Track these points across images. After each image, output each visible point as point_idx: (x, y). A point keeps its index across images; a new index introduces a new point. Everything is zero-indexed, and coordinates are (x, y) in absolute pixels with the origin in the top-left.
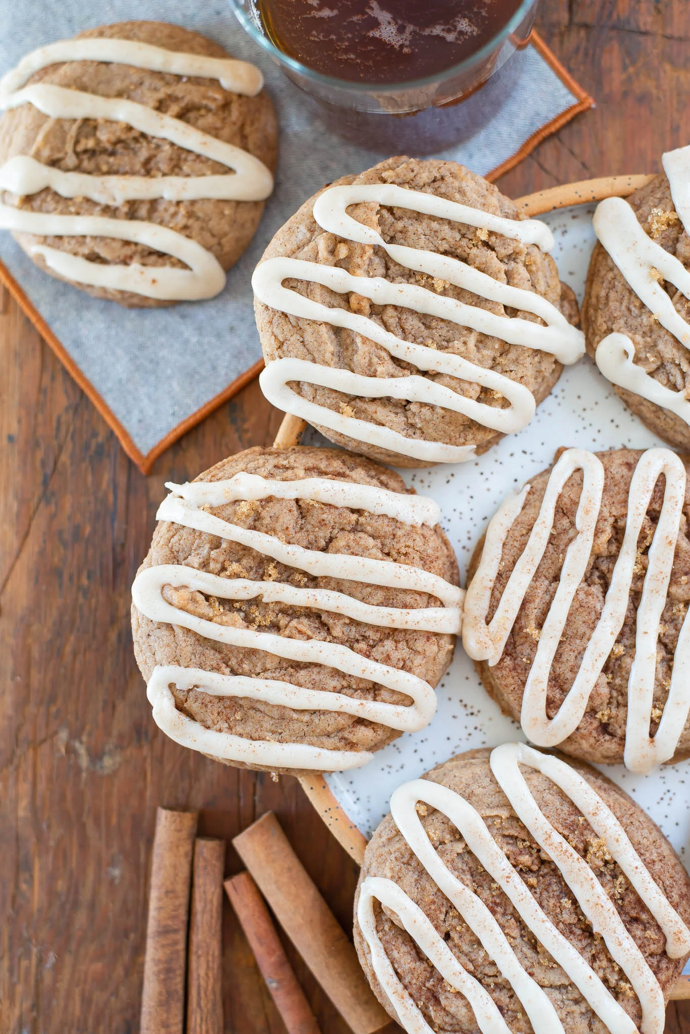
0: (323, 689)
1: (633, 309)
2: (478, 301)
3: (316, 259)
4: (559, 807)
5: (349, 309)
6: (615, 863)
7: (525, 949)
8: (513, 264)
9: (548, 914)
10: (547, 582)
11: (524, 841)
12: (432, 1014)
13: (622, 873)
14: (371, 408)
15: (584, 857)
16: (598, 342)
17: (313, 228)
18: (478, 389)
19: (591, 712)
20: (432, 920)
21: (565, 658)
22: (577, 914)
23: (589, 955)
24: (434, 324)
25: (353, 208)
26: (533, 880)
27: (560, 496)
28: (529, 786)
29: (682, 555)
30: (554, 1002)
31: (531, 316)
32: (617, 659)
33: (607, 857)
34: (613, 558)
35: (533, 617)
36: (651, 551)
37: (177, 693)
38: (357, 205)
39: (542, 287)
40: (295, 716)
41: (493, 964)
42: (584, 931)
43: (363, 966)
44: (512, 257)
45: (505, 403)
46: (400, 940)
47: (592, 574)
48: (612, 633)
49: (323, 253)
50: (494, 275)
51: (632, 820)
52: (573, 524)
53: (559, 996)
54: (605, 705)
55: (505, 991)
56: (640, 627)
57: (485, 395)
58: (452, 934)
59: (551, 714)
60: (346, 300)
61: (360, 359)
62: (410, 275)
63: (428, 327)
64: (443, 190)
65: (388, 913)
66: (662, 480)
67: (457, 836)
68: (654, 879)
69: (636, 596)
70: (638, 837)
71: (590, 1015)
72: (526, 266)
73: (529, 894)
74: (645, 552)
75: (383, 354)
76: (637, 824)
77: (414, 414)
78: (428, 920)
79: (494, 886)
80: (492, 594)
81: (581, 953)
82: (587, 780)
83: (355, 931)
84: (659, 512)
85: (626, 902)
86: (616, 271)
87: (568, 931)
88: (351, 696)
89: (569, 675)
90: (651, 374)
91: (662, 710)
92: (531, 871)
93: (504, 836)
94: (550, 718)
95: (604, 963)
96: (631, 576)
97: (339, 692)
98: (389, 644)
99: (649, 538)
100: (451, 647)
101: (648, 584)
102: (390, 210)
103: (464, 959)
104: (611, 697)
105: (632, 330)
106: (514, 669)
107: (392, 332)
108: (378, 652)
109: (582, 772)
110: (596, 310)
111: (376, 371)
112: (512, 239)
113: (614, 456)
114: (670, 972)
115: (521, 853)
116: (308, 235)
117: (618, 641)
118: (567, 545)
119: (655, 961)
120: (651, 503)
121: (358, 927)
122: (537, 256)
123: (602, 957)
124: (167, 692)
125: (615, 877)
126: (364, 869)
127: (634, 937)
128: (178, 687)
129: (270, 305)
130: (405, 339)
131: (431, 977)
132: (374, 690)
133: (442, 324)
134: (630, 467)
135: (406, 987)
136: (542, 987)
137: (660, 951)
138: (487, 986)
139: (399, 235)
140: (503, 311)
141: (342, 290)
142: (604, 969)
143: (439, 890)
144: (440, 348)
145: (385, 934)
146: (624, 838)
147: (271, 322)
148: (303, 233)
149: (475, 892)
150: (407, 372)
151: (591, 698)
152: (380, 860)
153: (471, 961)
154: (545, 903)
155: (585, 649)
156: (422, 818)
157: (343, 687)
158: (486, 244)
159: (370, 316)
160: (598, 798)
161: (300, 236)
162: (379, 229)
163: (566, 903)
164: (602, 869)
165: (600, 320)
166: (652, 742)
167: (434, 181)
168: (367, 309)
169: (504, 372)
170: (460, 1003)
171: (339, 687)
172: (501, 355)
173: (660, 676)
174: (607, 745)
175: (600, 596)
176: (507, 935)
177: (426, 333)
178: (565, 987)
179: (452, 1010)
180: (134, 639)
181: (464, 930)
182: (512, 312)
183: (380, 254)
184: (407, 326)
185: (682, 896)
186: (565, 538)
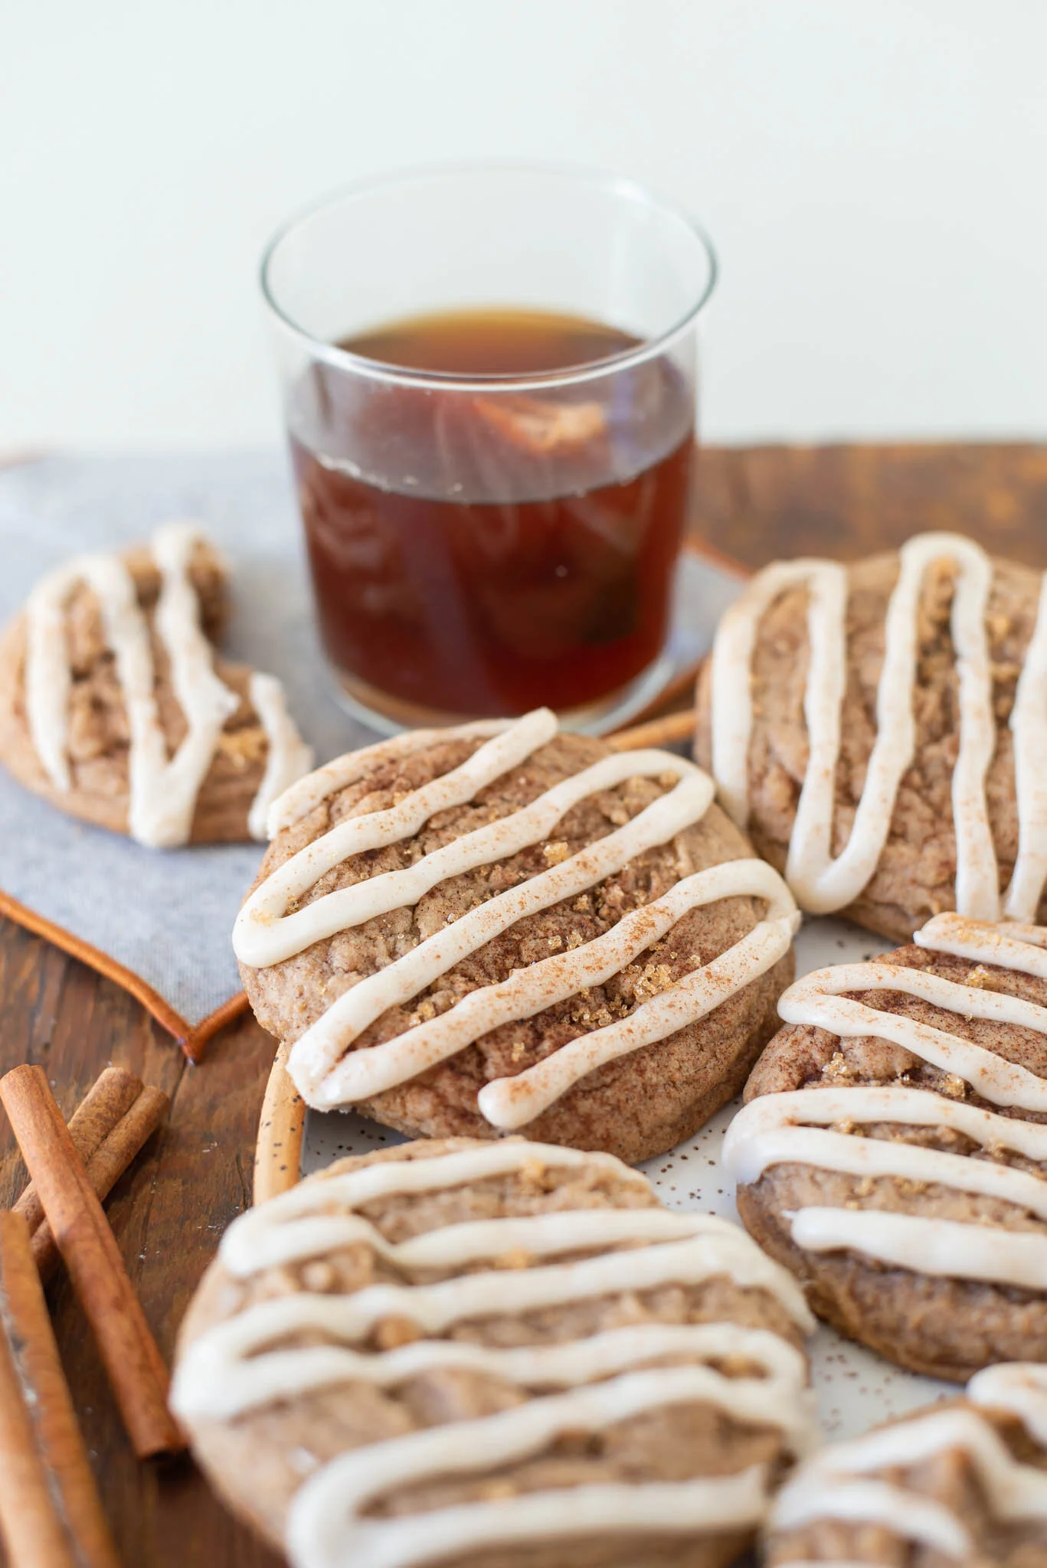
4: (710, 935)
13: (616, 1019)
15: (636, 961)
19: (835, 1044)
22: (539, 953)
26: (581, 904)
95: (459, 985)
108: (915, 801)
123: (470, 982)
131: (413, 782)
132: (847, 796)
136: (415, 904)
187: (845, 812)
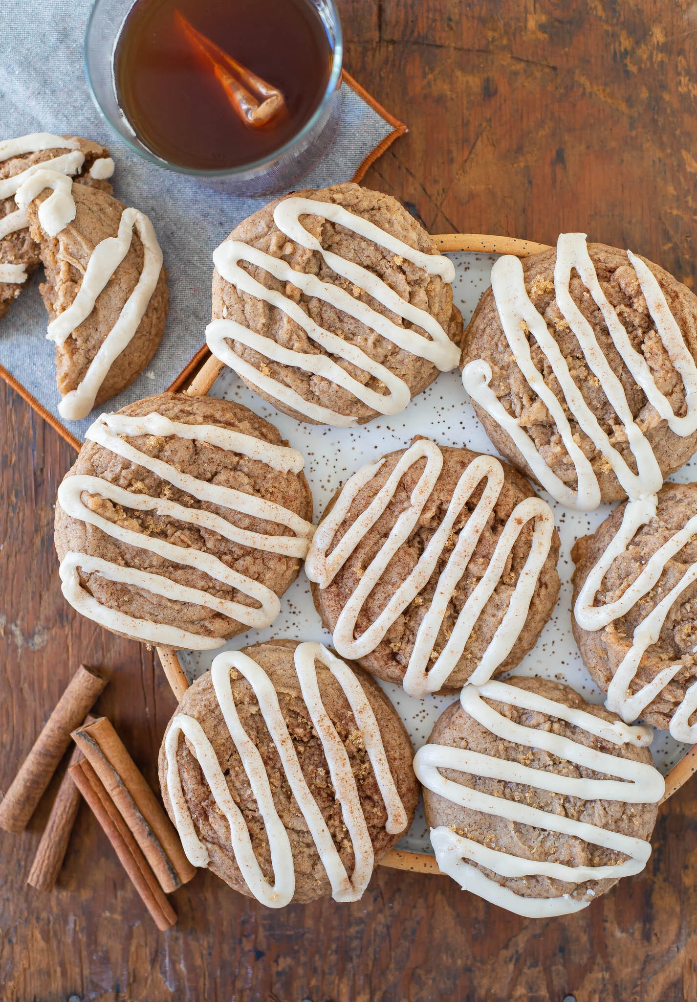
0: (194, 587)
1: (500, 346)
2: (382, 310)
3: (266, 250)
4: (336, 699)
5: (284, 293)
6: (366, 752)
7: (281, 797)
8: (417, 288)
9: (305, 776)
10: (378, 536)
11: (303, 717)
12: (201, 826)
13: (369, 761)
14: (283, 373)
15: (344, 741)
16: (468, 362)
17: (271, 225)
18: (368, 377)
19: (386, 642)
20: (219, 758)
21: (376, 597)
22: (327, 782)
23: (327, 814)
24: (346, 319)
25: (304, 218)
26: (301, 749)
27: (405, 474)
28: (318, 678)
29: (484, 542)
30: (292, 841)
31: (421, 331)
32: (416, 607)
33: (361, 746)
34: (432, 531)
35: (361, 560)
36: (463, 534)
37: (82, 574)
38: (308, 215)
39: (436, 309)
40: (169, 604)
41: (255, 801)
42: (329, 795)
43: (160, 778)
44: (418, 282)
45: (387, 392)
46: (192, 766)
47: (414, 538)
48: (417, 587)
49: (273, 248)
50: (400, 294)
51: (389, 723)
52: (408, 498)
53: (297, 838)
54: (399, 638)
55: (258, 824)
56: (440, 588)
57: (372, 382)
58: (232, 772)
59: (356, 635)
60: (282, 286)
61: (283, 333)
62: (335, 278)
63: (341, 321)
64: (377, 218)
65: (188, 744)
66: (484, 481)
67: (254, 700)
68: (391, 772)
69: (442, 564)
70: (388, 737)
71: (316, 858)
72: (427, 291)
73: (296, 758)
74: (457, 533)
75: (301, 334)
76: (391, 727)
77: (315, 384)
78: (216, 757)
79: (272, 745)
80: (335, 535)
81: (322, 812)
82: (363, 686)
83: (161, 750)
84: (476, 505)
85: (366, 783)
86: (496, 313)
87: (316, 792)
88: (214, 595)
89: (377, 610)
90: (499, 398)
91: (439, 653)
92: (302, 741)
93: (289, 710)
94: (355, 638)
95: (337, 823)
96: (442, 548)
97: (206, 591)
98: (249, 559)
99: (463, 523)
100: (297, 568)
101: (453, 558)
102: (333, 224)
103: (235, 793)
104: (404, 634)
105: (494, 361)
106: (338, 595)
107: (313, 318)
108: (240, 563)
109: (361, 678)
110: (473, 337)
111: (293, 345)
112: (420, 269)
113: (454, 453)
114: (385, 843)
115: (298, 726)
116: (266, 229)
117: (420, 594)
118: (400, 512)
119: (375, 832)
120: (471, 497)
121: (164, 748)
122: (437, 286)
123: (336, 818)
124: (74, 572)
125: (363, 762)
126: (180, 706)
127: (364, 810)
128: (83, 570)
129: (225, 278)
130: (321, 326)
131: (207, 799)
132: (231, 593)
133: (352, 321)
134: (464, 465)
135: (186, 802)
136: (286, 828)
137: (380, 825)
138: (246, 817)
139: (335, 245)
140: (400, 322)
141: (282, 278)
142: (336, 827)
143: (230, 737)
144: (346, 338)
145: (182, 758)
146: (378, 736)
147: (222, 290)
148: (262, 226)
149: (257, 745)
150: (316, 351)
151: (389, 631)
152: (193, 703)
153: (240, 795)
154: (305, 767)
155: (393, 594)
156: (232, 681)
157: (209, 588)
158: (400, 268)
159: (298, 303)
160: (366, 701)
161: (260, 229)
162: (321, 238)
163: (321, 771)
164: (355, 754)
165: (473, 346)
166: (426, 675)
167: (373, 209)
168: (298, 297)
169: (391, 368)
170: (222, 823)
171: (206, 587)
172: (392, 354)
173: (445, 628)
174: (392, 669)
175: (416, 556)
176: (271, 783)
177: (338, 325)
178: (303, 833)
179: (215, 827)
180: (55, 528)
181: (240, 771)
182: (407, 324)
183: (318, 256)
184: (325, 316)
185: (409, 790)
186: (400, 507)
187: (239, 597)
